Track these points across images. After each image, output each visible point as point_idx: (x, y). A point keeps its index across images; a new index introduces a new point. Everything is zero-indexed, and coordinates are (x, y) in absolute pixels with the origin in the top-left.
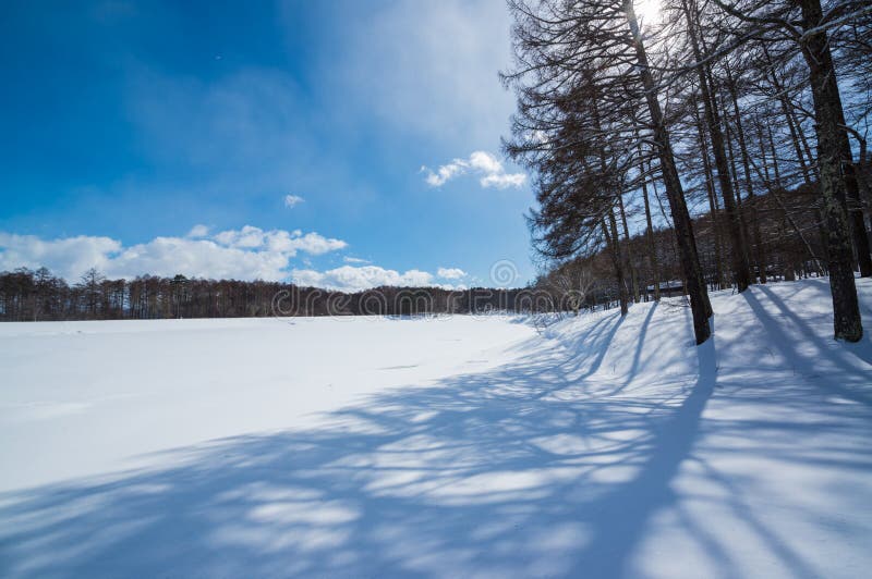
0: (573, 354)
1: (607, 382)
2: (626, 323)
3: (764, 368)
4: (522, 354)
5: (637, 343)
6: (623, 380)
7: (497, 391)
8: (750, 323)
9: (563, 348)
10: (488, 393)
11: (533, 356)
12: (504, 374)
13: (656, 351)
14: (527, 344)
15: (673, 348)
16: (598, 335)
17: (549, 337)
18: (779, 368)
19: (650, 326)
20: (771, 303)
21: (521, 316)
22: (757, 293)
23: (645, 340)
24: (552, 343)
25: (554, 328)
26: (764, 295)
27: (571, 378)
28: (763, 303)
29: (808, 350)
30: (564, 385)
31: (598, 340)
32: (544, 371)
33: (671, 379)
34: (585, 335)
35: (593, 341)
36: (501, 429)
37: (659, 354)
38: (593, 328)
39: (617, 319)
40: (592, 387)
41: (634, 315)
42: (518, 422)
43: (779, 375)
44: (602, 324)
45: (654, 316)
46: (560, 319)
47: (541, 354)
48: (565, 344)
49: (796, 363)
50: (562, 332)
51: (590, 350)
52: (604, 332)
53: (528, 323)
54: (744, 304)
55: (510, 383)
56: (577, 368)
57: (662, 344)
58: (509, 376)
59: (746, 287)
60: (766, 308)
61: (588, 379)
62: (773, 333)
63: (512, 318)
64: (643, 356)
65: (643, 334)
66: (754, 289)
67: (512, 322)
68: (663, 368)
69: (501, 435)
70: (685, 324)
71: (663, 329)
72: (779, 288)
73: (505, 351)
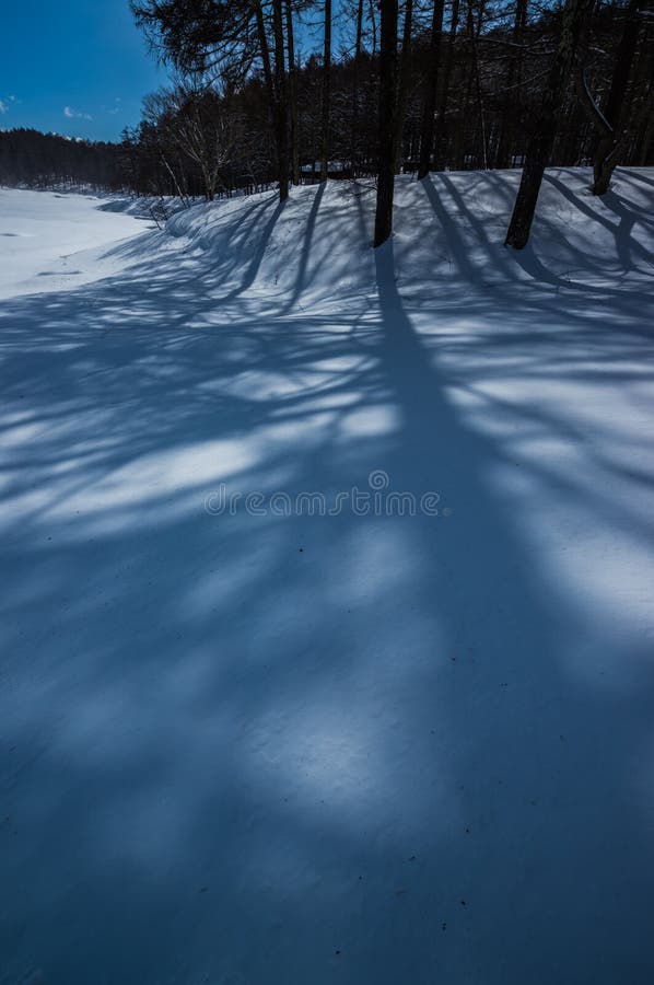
0: (214, 261)
1: (268, 299)
2: (285, 214)
3: (440, 278)
4: (133, 262)
5: (300, 246)
6: (287, 296)
7: (107, 318)
8: (428, 221)
9: (197, 252)
10: (93, 323)
11: (151, 265)
12: (112, 291)
13: (327, 255)
14: (138, 246)
15: (346, 252)
16: (248, 231)
17: (176, 233)
18: (455, 279)
19: (318, 219)
20: (449, 197)
21: (120, 199)
22: (437, 183)
23: (313, 240)
24: (179, 244)
25: (180, 219)
26: (443, 186)
27: (218, 295)
28: (442, 197)
29: (480, 258)
30: (212, 305)
31: (251, 238)
32: (176, 286)
33: (347, 293)
34: (230, 230)
35: (242, 242)
36: (142, 374)
37: (329, 261)
38: (242, 220)
39: (274, 207)
40: (250, 306)
41: (296, 203)
42: (169, 359)
43: (455, 285)
44: (252, 216)
45: (321, 205)
46: (186, 207)
47: (164, 260)
48: (202, 244)
49: (470, 274)
50: (194, 224)
51: (240, 254)
52: (256, 228)
53: (131, 213)
54: (422, 197)
55: (127, 305)
56: (223, 281)
57: (333, 246)
58: (122, 295)
59: (426, 173)
60: (445, 204)
61: (244, 295)
62: (450, 236)
63: (104, 202)
64: (311, 265)
65: (308, 233)
66: (434, 177)
67: (104, 208)
68: (334, 280)
69: (146, 383)
70: (357, 220)
71: (332, 226)
72: (456, 178)
73: (105, 256)
